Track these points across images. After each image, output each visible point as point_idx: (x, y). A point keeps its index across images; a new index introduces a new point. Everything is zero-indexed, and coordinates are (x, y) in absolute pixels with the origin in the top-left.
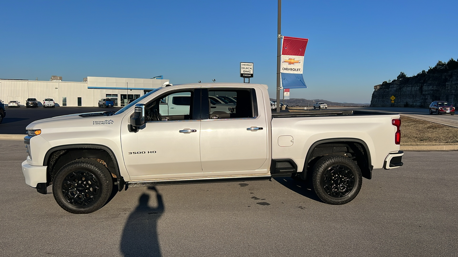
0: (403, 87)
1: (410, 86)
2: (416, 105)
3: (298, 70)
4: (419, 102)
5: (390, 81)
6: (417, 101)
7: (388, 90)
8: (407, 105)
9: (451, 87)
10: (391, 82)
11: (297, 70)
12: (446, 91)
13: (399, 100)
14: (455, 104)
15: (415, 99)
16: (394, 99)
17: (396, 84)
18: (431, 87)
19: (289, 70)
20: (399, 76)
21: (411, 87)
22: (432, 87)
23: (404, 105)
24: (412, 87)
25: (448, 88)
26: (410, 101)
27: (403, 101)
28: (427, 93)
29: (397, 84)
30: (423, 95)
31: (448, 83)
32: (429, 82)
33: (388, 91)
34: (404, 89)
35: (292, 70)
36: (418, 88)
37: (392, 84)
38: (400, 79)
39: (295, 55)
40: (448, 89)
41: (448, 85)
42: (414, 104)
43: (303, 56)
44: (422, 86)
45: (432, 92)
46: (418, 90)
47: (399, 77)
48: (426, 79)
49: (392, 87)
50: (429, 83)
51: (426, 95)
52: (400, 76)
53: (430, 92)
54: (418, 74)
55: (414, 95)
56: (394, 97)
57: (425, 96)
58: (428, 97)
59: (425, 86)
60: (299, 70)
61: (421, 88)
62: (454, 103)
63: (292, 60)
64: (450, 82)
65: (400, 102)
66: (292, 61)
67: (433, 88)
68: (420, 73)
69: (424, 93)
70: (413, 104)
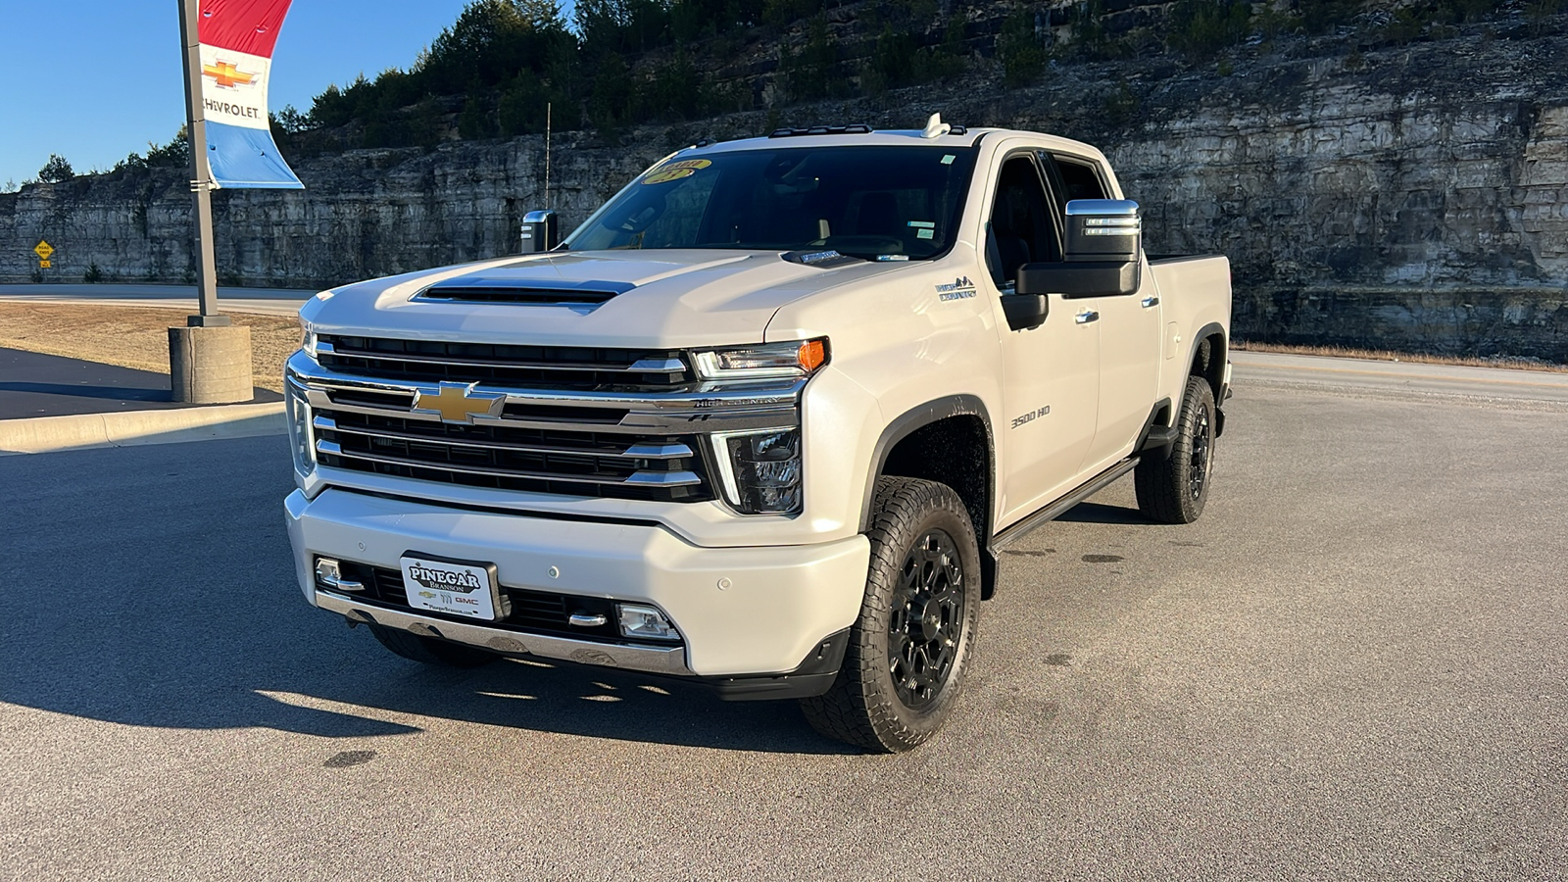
0: (72, 209)
1: (98, 209)
2: (129, 274)
3: (249, 112)
4: (138, 264)
5: (14, 186)
6: (130, 260)
7: (8, 221)
8: (94, 277)
9: (247, 216)
10: (18, 190)
11: (245, 112)
12: (232, 228)
13: (63, 258)
14: (269, 268)
15: (123, 255)
16: (47, 255)
17: (40, 198)
18: (179, 212)
19: (220, 109)
20: (48, 169)
21: (100, 211)
22: (184, 214)
23: (86, 275)
24: (106, 210)
25: (239, 218)
26: (105, 262)
27: (76, 260)
28: (165, 232)
29: (44, 200)
30: (154, 239)
31: (238, 202)
32: (170, 195)
33: (12, 226)
34: (78, 218)
35: (230, 110)
36: (131, 215)
37: (23, 198)
38: (54, 181)
39: (239, 51)
40: (239, 222)
41: (236, 206)
42: (122, 271)
43: (269, 57)
44: (143, 211)
45: (183, 230)
46: (131, 221)
47: (46, 173)
48: (158, 185)
49: (25, 211)
50: (170, 200)
51: (165, 239)
52: (50, 171)
53: (179, 231)
54: (119, 168)
55: (119, 242)
56: (46, 245)
57: (162, 243)
58: (171, 247)
59: (157, 210)
60: (253, 114)
61: (142, 215)
62: (262, 266)
63: (227, 69)
64: (244, 197)
65: (65, 266)
66: (228, 73)
67: (185, 217)
68: (122, 162)
69: (155, 232)
70: (118, 272)
